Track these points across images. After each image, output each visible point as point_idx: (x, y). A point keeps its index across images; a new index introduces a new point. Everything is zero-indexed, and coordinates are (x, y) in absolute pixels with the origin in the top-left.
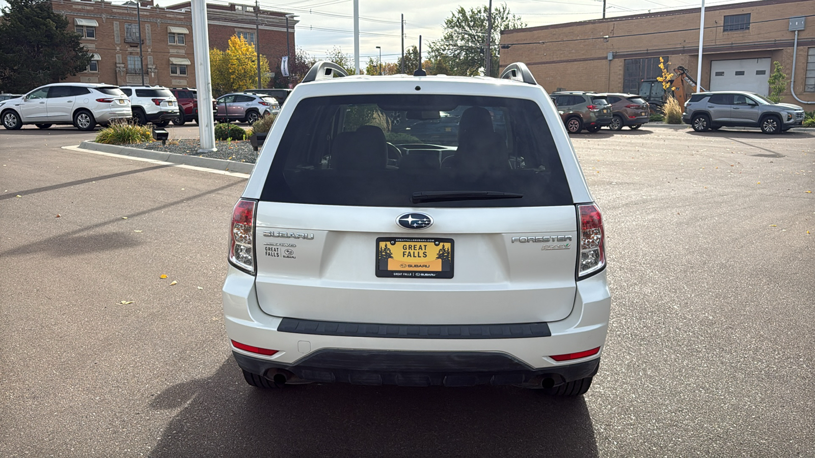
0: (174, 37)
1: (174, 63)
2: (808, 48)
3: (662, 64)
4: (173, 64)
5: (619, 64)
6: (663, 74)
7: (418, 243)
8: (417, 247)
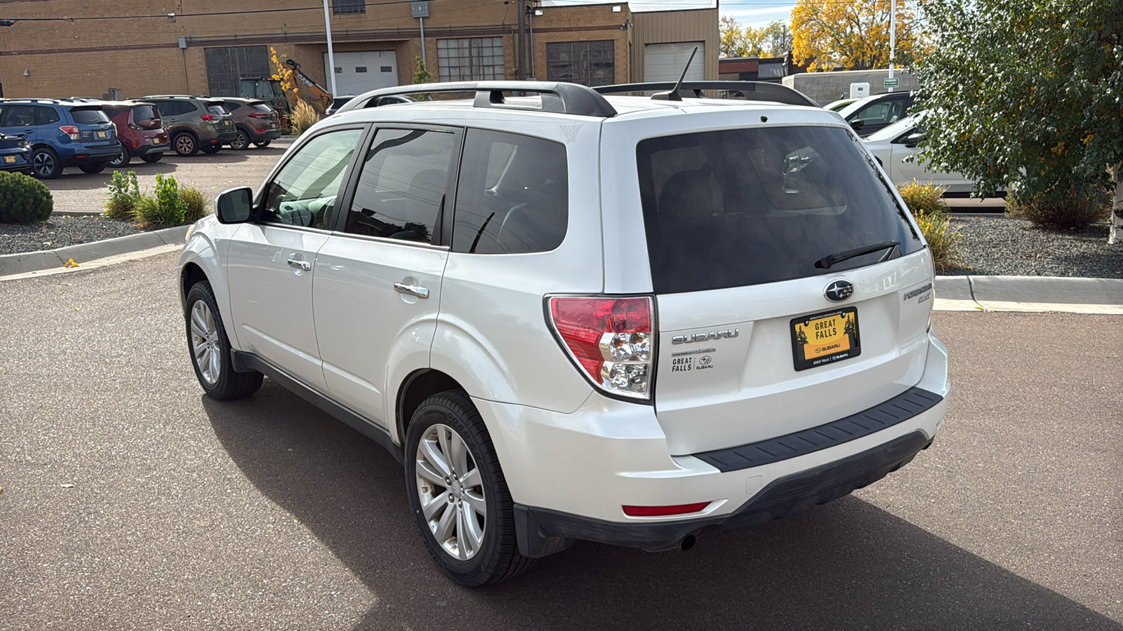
2: (437, 40)
3: (275, 56)
5: (197, 54)
6: (279, 70)
7: (828, 319)
8: (828, 323)
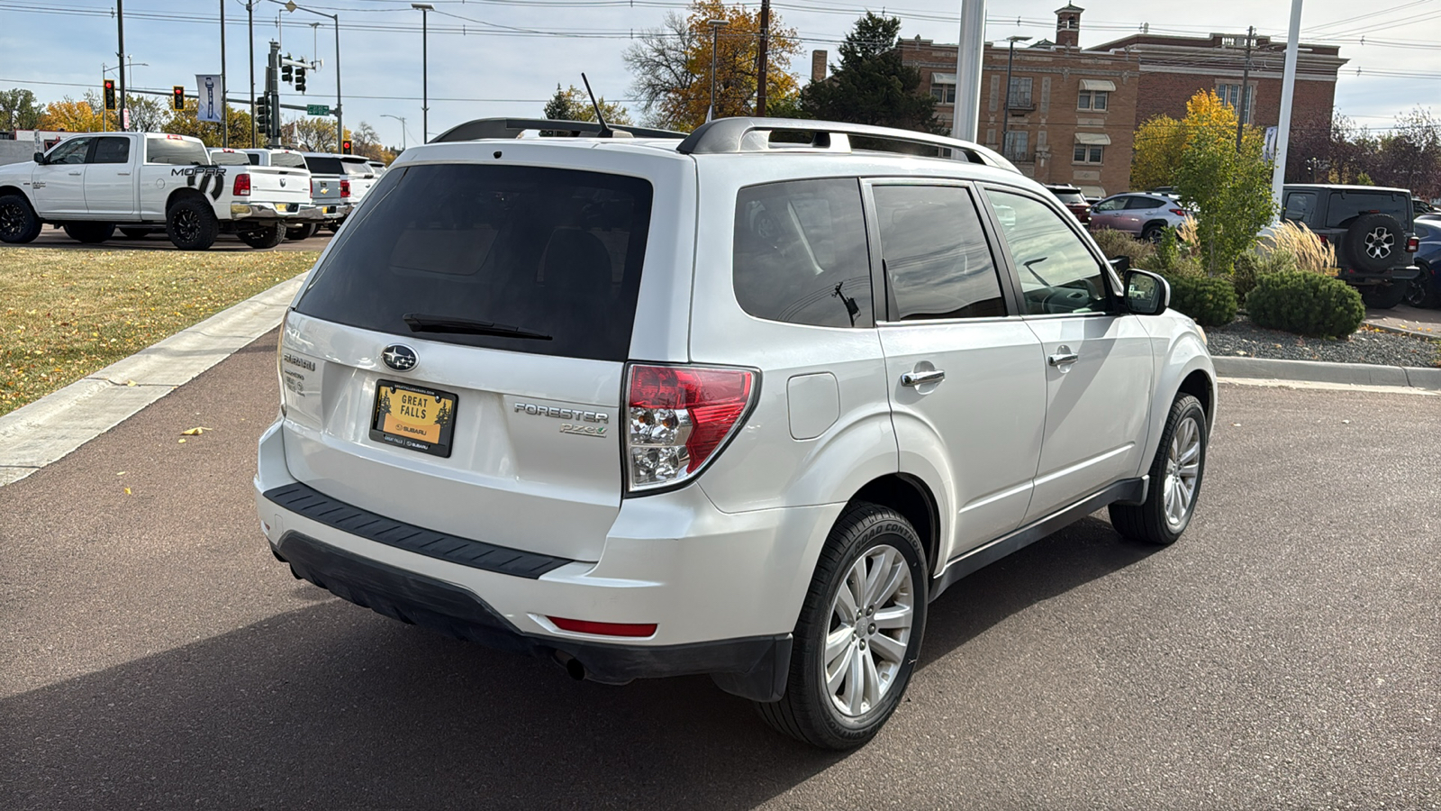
0: (1089, 97)
1: (1082, 142)
4: (1080, 144)
7: (419, 396)
8: (417, 400)
